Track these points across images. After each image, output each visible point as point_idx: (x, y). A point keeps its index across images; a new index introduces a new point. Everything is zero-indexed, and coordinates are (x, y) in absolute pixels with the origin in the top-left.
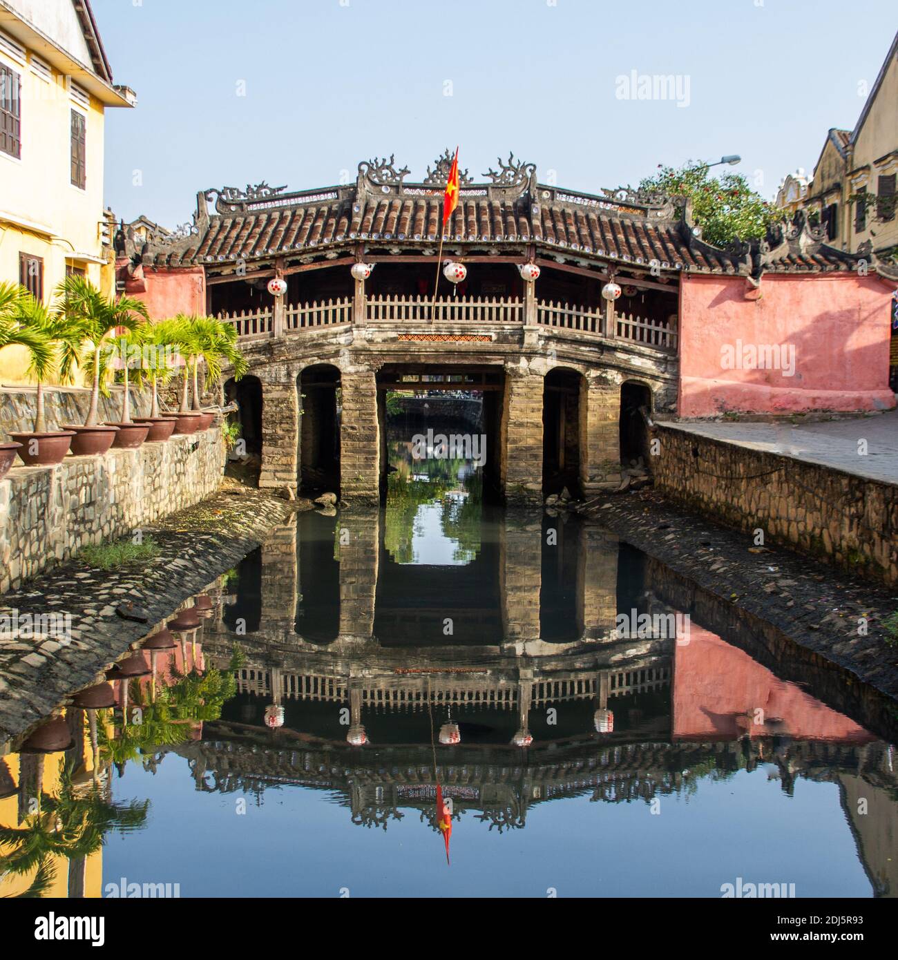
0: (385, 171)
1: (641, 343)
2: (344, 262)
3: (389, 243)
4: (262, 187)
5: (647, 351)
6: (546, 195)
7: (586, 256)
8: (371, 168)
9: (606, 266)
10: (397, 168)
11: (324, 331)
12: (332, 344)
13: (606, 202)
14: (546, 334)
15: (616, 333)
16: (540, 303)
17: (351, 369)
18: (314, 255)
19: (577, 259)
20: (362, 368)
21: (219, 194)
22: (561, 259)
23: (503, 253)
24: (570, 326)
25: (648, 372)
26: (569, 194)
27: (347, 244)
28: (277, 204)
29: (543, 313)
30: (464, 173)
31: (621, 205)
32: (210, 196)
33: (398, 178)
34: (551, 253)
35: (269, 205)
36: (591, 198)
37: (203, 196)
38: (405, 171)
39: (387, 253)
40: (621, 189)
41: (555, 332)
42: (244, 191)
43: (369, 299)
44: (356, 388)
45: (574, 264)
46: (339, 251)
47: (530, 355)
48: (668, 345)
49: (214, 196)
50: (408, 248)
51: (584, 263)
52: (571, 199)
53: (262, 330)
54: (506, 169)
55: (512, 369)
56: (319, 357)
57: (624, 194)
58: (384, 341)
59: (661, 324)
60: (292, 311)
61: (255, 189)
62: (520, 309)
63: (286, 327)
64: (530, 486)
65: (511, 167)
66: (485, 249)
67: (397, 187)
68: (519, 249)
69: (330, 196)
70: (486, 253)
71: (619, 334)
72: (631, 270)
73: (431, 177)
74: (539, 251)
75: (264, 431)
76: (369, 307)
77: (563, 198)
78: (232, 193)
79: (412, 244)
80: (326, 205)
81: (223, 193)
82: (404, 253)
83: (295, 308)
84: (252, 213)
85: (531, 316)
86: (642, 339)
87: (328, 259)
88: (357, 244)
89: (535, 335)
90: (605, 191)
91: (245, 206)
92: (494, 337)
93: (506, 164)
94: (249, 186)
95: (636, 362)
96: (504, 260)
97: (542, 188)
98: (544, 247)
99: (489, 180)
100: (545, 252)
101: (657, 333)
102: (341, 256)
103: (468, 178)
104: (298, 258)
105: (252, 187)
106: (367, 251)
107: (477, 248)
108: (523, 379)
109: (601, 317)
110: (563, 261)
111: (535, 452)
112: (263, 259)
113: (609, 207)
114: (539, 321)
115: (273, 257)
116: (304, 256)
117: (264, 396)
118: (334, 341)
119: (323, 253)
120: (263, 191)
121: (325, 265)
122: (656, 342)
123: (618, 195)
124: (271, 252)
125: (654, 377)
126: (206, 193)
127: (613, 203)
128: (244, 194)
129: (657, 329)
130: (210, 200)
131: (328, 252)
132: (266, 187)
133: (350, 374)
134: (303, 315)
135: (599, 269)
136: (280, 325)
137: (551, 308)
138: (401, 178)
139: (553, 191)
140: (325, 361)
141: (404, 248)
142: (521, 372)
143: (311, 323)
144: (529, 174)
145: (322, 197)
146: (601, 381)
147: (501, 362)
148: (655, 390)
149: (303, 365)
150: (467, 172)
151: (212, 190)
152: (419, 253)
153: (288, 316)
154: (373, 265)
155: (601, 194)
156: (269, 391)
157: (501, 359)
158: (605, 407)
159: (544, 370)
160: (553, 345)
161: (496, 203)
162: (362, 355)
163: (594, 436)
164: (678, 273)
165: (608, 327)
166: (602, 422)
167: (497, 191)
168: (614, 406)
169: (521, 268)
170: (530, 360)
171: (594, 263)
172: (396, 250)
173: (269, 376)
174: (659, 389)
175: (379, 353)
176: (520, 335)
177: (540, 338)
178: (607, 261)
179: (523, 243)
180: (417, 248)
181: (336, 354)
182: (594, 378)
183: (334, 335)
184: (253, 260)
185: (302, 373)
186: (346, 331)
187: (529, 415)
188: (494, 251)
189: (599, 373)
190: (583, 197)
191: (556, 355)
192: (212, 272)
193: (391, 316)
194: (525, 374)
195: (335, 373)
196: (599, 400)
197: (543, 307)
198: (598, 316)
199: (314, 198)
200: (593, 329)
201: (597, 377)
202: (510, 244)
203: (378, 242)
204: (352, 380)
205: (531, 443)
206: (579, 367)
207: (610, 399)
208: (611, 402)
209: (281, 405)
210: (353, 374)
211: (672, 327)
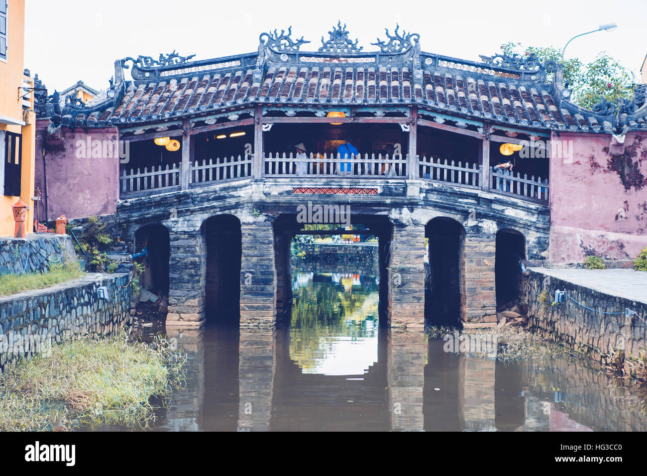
0: (283, 41)
1: (514, 195)
2: (246, 122)
3: (285, 105)
4: (173, 55)
5: (520, 202)
6: (428, 62)
7: (464, 117)
8: (270, 39)
9: (481, 125)
10: (294, 38)
11: (226, 185)
12: (233, 197)
13: (483, 67)
14: (427, 187)
15: (491, 186)
16: (421, 159)
17: (251, 219)
18: (218, 116)
19: (455, 119)
20: (262, 218)
21: (135, 62)
22: (440, 120)
23: (387, 115)
24: (449, 180)
25: (521, 222)
26: (449, 60)
27: (246, 106)
28: (187, 71)
29: (424, 168)
30: (354, 42)
31: (497, 70)
32: (126, 63)
33: (295, 48)
34: (432, 114)
35: (179, 72)
36: (470, 64)
37: (121, 64)
38: (301, 42)
39: (283, 114)
40: (497, 56)
41: (436, 185)
42: (157, 59)
43: (267, 156)
44: (254, 236)
45: (453, 124)
46: (240, 112)
47: (412, 205)
48: (539, 197)
49: (130, 63)
50: (302, 110)
51: (461, 122)
52: (452, 65)
53: (170, 184)
54: (392, 39)
55: (396, 220)
56: (222, 210)
57: (500, 59)
58: (281, 194)
59: (533, 178)
60: (197, 167)
61: (167, 57)
62: (404, 165)
63: (191, 182)
65: (397, 37)
66: (372, 110)
67: (295, 55)
68: (402, 110)
69: (234, 64)
70: (372, 115)
71: (494, 187)
72: (504, 129)
73: (325, 46)
74: (420, 112)
75: (171, 275)
76: (267, 163)
77: (444, 64)
78: (146, 62)
79: (306, 106)
80: (230, 71)
81: (139, 61)
82: (298, 114)
83: (200, 164)
84: (163, 79)
85: (413, 169)
86: (515, 192)
87: (230, 121)
88: (256, 106)
89: (416, 189)
90: (482, 57)
91: (157, 73)
92: (380, 191)
93: (392, 34)
94: (161, 55)
95: (510, 212)
96: (389, 120)
97: (424, 56)
98: (424, 108)
99: (377, 49)
100: (426, 113)
101: (529, 186)
102: (242, 117)
103: (358, 47)
104: (203, 119)
105: (164, 55)
106: (265, 113)
107: (364, 110)
108: (406, 228)
109: (477, 171)
110: (443, 121)
111: (417, 295)
112: (171, 120)
113: (486, 72)
114: (421, 175)
115: (180, 118)
116: (209, 118)
117: (172, 243)
118: (232, 193)
119: (226, 115)
120: (174, 59)
121: (228, 125)
122: (529, 194)
123: (495, 61)
124: (178, 114)
125: (527, 226)
126: (123, 61)
127: (490, 68)
128: (157, 62)
129: (529, 182)
130: (127, 67)
131: (229, 114)
132: (177, 56)
133: (249, 224)
134: (207, 170)
135: (475, 128)
136: (186, 180)
137: (431, 163)
138: (298, 47)
139: (435, 58)
140: (227, 212)
141: (299, 110)
142: (404, 222)
143: (214, 178)
144: (413, 43)
145: (227, 65)
146: (477, 229)
147: (385, 213)
148: (527, 238)
149: (206, 216)
150: (357, 42)
151: (128, 59)
152: (312, 115)
153: (194, 172)
154: (270, 126)
155: (479, 61)
156: (176, 239)
157: (385, 210)
158: (482, 254)
159: (425, 220)
160: (433, 197)
161: (383, 69)
162: (261, 207)
163: (472, 280)
164: (548, 131)
165: (485, 181)
166: (479, 267)
167: (384, 59)
168: (490, 254)
169: (405, 128)
170: (412, 210)
171: (471, 123)
172: (291, 112)
173: (178, 224)
174: (531, 237)
175: (276, 205)
176: (403, 188)
177: (421, 191)
178: (482, 120)
179: (406, 106)
180: (310, 110)
181: (237, 206)
182: (471, 227)
183: (235, 188)
184: (162, 121)
185: (206, 223)
186: (246, 186)
187: (411, 261)
188: (379, 113)
189: (474, 223)
190: (462, 62)
191: (436, 206)
192: (124, 131)
193: (287, 172)
194: (408, 224)
195: (235, 223)
196: (476, 247)
197: (424, 163)
198: (474, 170)
199: (220, 66)
200: (470, 183)
201: (474, 226)
202: (395, 106)
203: (274, 105)
204: (251, 229)
205: (414, 286)
206: (458, 217)
207: (486, 246)
208: (486, 249)
209: (186, 252)
210: (251, 224)
211: (542, 181)
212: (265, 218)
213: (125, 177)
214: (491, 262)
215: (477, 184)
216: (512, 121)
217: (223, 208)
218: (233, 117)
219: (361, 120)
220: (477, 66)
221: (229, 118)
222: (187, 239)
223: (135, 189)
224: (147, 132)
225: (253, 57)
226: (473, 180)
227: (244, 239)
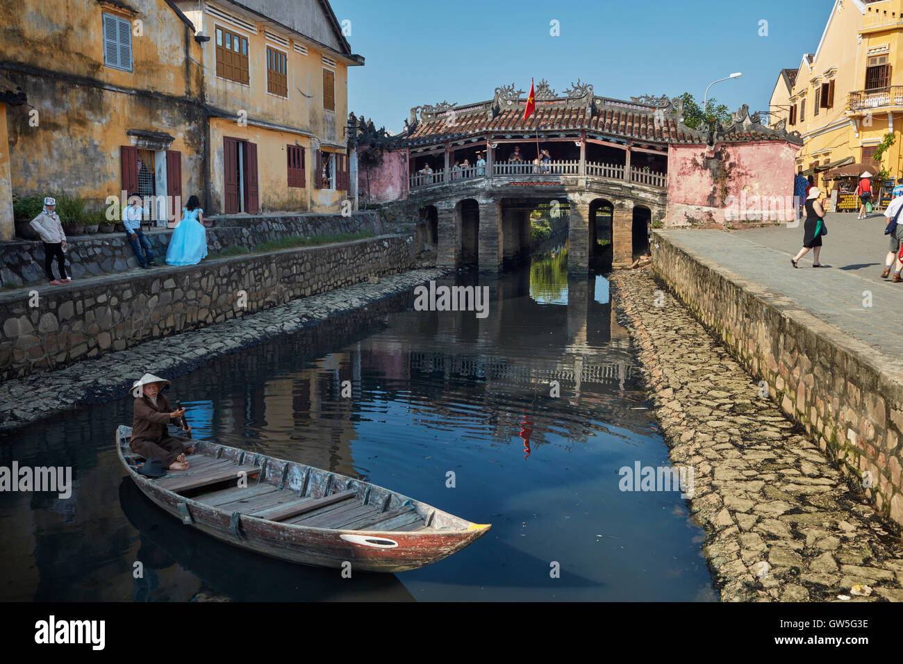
0: (509, 93)
1: (645, 184)
2: (481, 143)
3: (504, 132)
4: (444, 104)
5: (649, 189)
6: (597, 102)
7: (614, 136)
8: (502, 92)
9: (625, 141)
10: (515, 90)
12: (474, 188)
13: (633, 104)
14: (591, 180)
15: (631, 179)
16: (588, 163)
17: (484, 201)
18: (465, 140)
19: (609, 138)
20: (490, 201)
21: (422, 109)
22: (599, 138)
23: (567, 136)
24: (605, 176)
25: (649, 201)
26: (611, 101)
27: (481, 133)
29: (590, 169)
31: (641, 106)
33: (516, 96)
34: (595, 135)
36: (624, 103)
37: (414, 110)
38: (520, 92)
39: (504, 138)
40: (642, 97)
41: (596, 179)
42: (435, 106)
44: (487, 212)
46: (478, 137)
47: (581, 191)
48: (661, 185)
49: (419, 110)
51: (613, 140)
52: (613, 104)
53: (439, 181)
54: (576, 88)
55: (571, 201)
56: (468, 196)
57: (644, 99)
59: (657, 173)
62: (577, 167)
64: (581, 264)
65: (579, 87)
66: (557, 134)
67: (516, 101)
68: (576, 133)
69: (480, 108)
70: (558, 136)
71: (633, 179)
75: (439, 235)
77: (609, 103)
78: (429, 108)
79: (516, 132)
80: (476, 112)
81: (425, 108)
82: (513, 137)
85: (582, 169)
86: (646, 182)
87: (472, 142)
88: (487, 133)
89: (584, 182)
90: (632, 98)
91: (435, 115)
92: (562, 183)
93: (576, 85)
95: (642, 195)
96: (569, 140)
97: (596, 98)
98: (589, 131)
99: (566, 95)
101: (655, 178)
102: (480, 140)
104: (456, 142)
105: (439, 104)
107: (552, 134)
108: (578, 206)
111: (584, 246)
112: (437, 143)
113: (635, 107)
114: (587, 173)
115: (443, 142)
116: (459, 141)
117: (439, 216)
118: (475, 186)
119: (470, 139)
120: (445, 106)
121: (471, 145)
122: (655, 184)
123: (640, 100)
125: (653, 203)
126: (416, 109)
127: (637, 105)
128: (435, 108)
129: (655, 176)
130: (418, 112)
131: (472, 138)
132: (446, 104)
133: (483, 204)
135: (621, 143)
137: (594, 166)
138: (518, 96)
139: (602, 100)
140: (470, 197)
141: (512, 134)
142: (576, 201)
144: (589, 91)
145: (476, 108)
146: (621, 206)
147: (565, 197)
148: (652, 211)
149: (458, 200)
150: (554, 91)
151: (418, 107)
152: (521, 137)
154: (497, 145)
155: (631, 100)
156: (441, 214)
157: (565, 194)
158: (624, 221)
159: (589, 200)
160: (595, 187)
161: (569, 107)
162: (490, 194)
163: (618, 237)
164: (667, 144)
165: (627, 176)
166: (623, 229)
167: (570, 101)
168: (629, 221)
169: (578, 144)
170: (581, 195)
171: (619, 140)
172: (508, 136)
173: (442, 206)
174: (655, 211)
175: (499, 193)
176: (576, 181)
177: (587, 183)
178: (626, 138)
179: (578, 130)
180: (520, 134)
181: (476, 194)
182: (617, 204)
183: (475, 183)
184: (432, 144)
185: (458, 204)
186: (481, 181)
188: (562, 135)
189: (620, 202)
190: (620, 102)
191: (596, 192)
192: (412, 150)
193: (507, 173)
194: (578, 203)
195: (475, 203)
196: (621, 216)
197: (590, 165)
198: (621, 169)
199: (472, 109)
200: (618, 177)
201: (619, 204)
202: (571, 130)
203: (497, 132)
204: (485, 207)
205: (582, 241)
206: (609, 198)
207: (627, 216)
208: (627, 218)
209: (447, 221)
210: (485, 204)
211: (664, 175)
212: (493, 200)
213: (412, 178)
214: (629, 226)
215: (622, 178)
216: (644, 138)
217: (468, 195)
218: (474, 140)
219: (551, 140)
220: (629, 104)
222: (448, 214)
223: (418, 184)
224: (425, 150)
225: (490, 103)
226: (620, 175)
227: (481, 213)
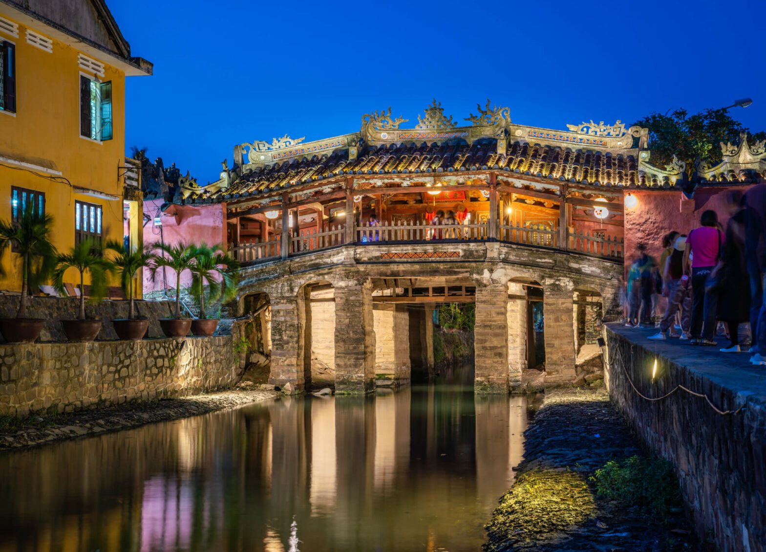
1: (591, 254)
2: (338, 195)
3: (372, 177)
5: (595, 260)
6: (519, 134)
7: (539, 181)
9: (558, 188)
11: (321, 253)
12: (328, 263)
17: (342, 284)
18: (314, 190)
20: (352, 283)
27: (337, 180)
30: (449, 119)
34: (510, 180)
39: (372, 186)
41: (514, 247)
43: (358, 225)
44: (347, 300)
45: (530, 188)
46: (333, 186)
48: (616, 255)
50: (390, 181)
51: (538, 187)
53: (273, 254)
56: (317, 275)
58: (370, 259)
62: (485, 229)
63: (290, 252)
64: (494, 380)
68: (482, 178)
71: (573, 246)
74: (499, 179)
76: (358, 232)
83: (299, 235)
85: (493, 233)
88: (346, 179)
89: (496, 252)
92: (462, 253)
95: (586, 270)
98: (501, 174)
100: (505, 180)
101: (605, 245)
102: (336, 190)
103: (452, 122)
106: (356, 185)
110: (521, 186)
111: (499, 350)
116: (305, 192)
118: (328, 260)
121: (322, 198)
122: (605, 253)
125: (603, 282)
131: (323, 187)
133: (340, 288)
134: (305, 241)
136: (286, 249)
137: (511, 227)
142: (485, 282)
146: (556, 288)
147: (467, 275)
148: (604, 294)
149: (303, 282)
152: (398, 186)
157: (467, 272)
158: (559, 310)
159: (504, 280)
162: (351, 273)
163: (550, 335)
165: (562, 241)
166: (558, 324)
168: (567, 310)
169: (485, 194)
170: (492, 271)
172: (379, 184)
173: (277, 291)
174: (607, 294)
175: (366, 270)
176: (484, 250)
177: (500, 254)
178: (558, 184)
179: (484, 173)
180: (397, 180)
181: (329, 272)
182: (548, 285)
183: (329, 255)
184: (262, 198)
185: (302, 289)
186: (338, 253)
187: (493, 319)
188: (461, 180)
189: (552, 281)
191: (516, 266)
194: (488, 284)
196: (554, 304)
197: (504, 225)
200: (549, 243)
201: (551, 285)
202: (475, 174)
204: (343, 293)
206: (535, 277)
207: (562, 304)
208: (564, 306)
209: (285, 315)
210: (344, 288)
212: (356, 282)
214: (568, 318)
215: (555, 244)
216: (586, 184)
218: (327, 190)
221: (324, 191)
222: (286, 303)
224: (252, 208)
227: (337, 302)
